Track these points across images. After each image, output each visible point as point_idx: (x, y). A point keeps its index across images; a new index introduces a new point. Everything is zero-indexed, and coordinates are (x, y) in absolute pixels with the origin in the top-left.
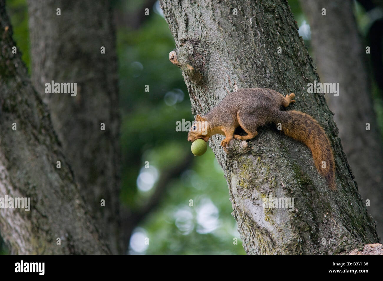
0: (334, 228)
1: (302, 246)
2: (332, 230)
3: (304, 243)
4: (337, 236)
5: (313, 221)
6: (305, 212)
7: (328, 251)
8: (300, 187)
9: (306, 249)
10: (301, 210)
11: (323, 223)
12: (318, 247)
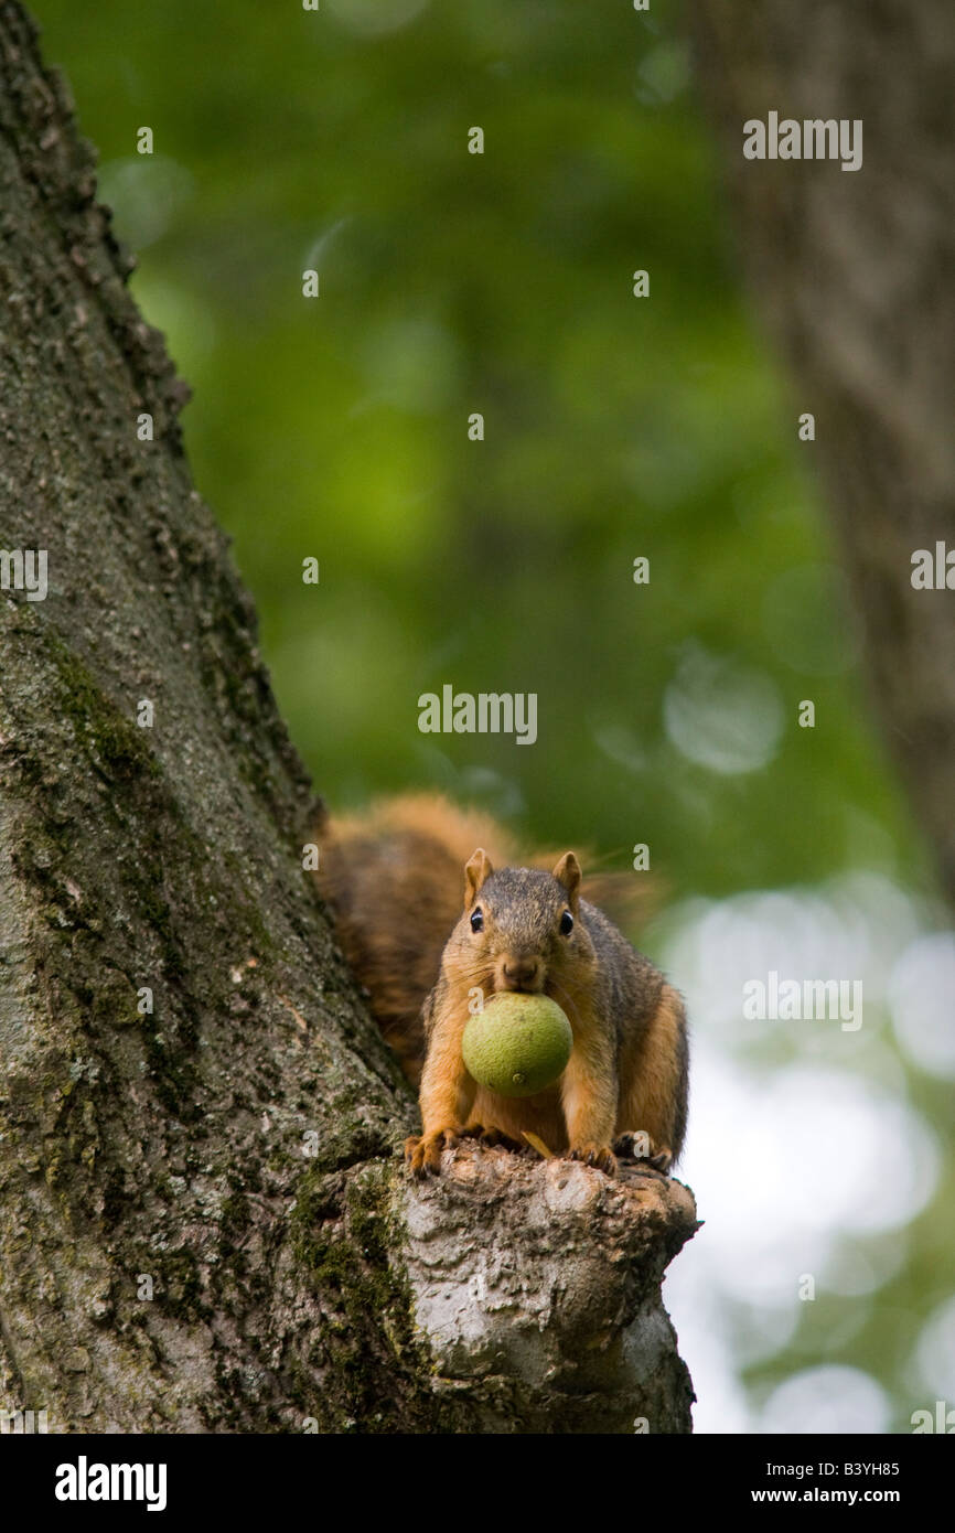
0: (294, 1052)
1: (95, 1104)
2: (279, 1059)
3: (111, 1098)
4: (312, 1095)
5: (166, 984)
6: (119, 917)
7: (258, 1165)
8: (94, 768)
9: (116, 1131)
10: (100, 898)
11: (223, 1010)
12: (190, 1138)
